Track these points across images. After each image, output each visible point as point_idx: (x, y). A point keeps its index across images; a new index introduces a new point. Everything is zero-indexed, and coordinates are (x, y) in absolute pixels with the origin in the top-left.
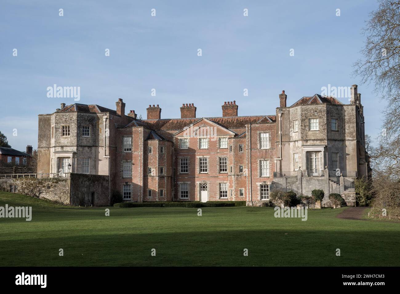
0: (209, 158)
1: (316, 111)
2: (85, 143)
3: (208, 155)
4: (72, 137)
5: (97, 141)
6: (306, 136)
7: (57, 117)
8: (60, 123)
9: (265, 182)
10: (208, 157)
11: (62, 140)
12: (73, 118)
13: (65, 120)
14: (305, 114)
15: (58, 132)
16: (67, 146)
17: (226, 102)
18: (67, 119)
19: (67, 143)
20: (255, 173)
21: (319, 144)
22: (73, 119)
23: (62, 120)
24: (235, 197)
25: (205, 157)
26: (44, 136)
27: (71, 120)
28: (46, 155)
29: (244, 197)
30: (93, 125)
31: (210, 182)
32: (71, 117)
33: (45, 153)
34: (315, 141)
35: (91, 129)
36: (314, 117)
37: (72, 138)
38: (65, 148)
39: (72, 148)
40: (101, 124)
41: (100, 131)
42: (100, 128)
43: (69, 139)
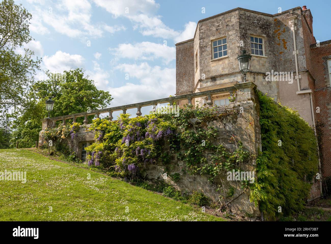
2: (258, 67)
4: (232, 56)
5: (279, 66)
7: (203, 27)
8: (208, 36)
11: (212, 65)
12: (232, 22)
13: (217, 30)
15: (204, 54)
16: (222, 76)
18: (221, 27)
19: (223, 68)
22: (232, 24)
23: (210, 30)
26: (185, 74)
27: (227, 26)
30: (268, 36)
32: (228, 21)
35: (265, 42)
37: (231, 59)
38: (218, 79)
39: (233, 76)
40: (284, 31)
41: (285, 46)
42: (283, 40)
43: (226, 61)
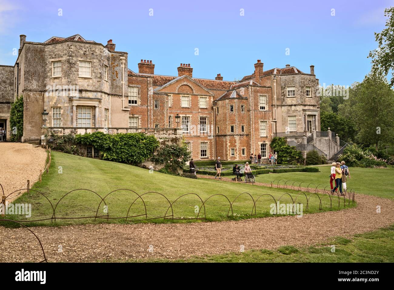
0: (192, 117)
1: (310, 81)
3: (190, 114)
4: (95, 78)
6: (305, 101)
7: (72, 47)
8: (76, 56)
9: (264, 141)
10: (190, 116)
11: (79, 80)
12: (96, 53)
13: (84, 54)
14: (304, 82)
15: (73, 70)
16: (86, 91)
17: (182, 64)
18: (87, 53)
19: (88, 85)
20: (257, 133)
21: (312, 109)
23: (79, 52)
24: (239, 156)
25: (187, 115)
27: (92, 54)
28: (37, 101)
29: (246, 156)
30: (109, 66)
31: (193, 142)
32: (93, 51)
33: (36, 98)
34: (310, 107)
35: (108, 70)
36: (309, 86)
37: (94, 80)
38: (84, 93)
39: (95, 93)
40: (117, 66)
41: (117, 76)
42: (116, 72)
43: (91, 81)
